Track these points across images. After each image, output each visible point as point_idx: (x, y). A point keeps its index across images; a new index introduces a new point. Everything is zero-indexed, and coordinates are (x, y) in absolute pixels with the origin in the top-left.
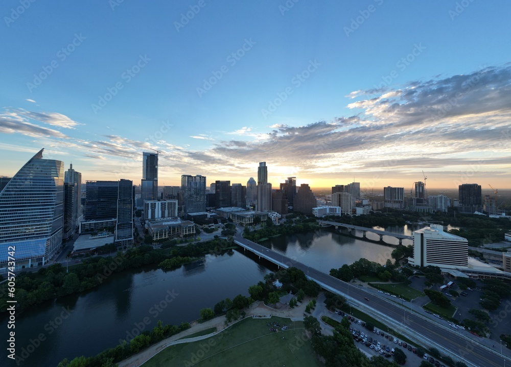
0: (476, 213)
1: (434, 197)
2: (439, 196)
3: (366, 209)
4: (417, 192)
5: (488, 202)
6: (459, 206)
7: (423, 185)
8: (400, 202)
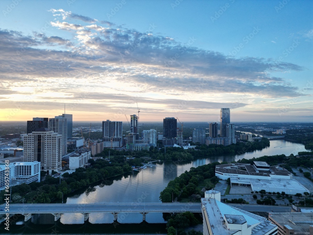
0: (175, 145)
1: (147, 132)
2: (151, 130)
3: (85, 158)
4: (132, 126)
5: (179, 134)
6: (163, 139)
7: (137, 118)
8: (118, 140)
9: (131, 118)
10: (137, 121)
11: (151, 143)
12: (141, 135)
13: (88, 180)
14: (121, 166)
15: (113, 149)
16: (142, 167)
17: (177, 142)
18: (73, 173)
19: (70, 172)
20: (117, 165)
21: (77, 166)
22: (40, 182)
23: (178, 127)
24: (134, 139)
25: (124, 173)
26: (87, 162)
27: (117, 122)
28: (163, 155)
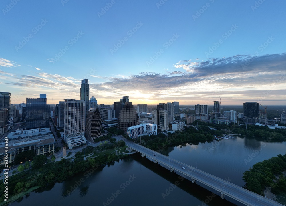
0: (257, 124)
1: (228, 112)
2: (231, 111)
3: (181, 125)
4: (215, 108)
5: (261, 115)
6: (243, 118)
7: (219, 103)
8: (205, 116)
9: (215, 103)
10: (219, 105)
11: (231, 120)
12: (223, 114)
13: (181, 139)
14: (205, 134)
15: (201, 121)
16: (222, 138)
17: (260, 121)
18: (173, 133)
19: (172, 132)
20: (202, 133)
21: (177, 130)
22: (157, 135)
23: (260, 109)
24: (216, 116)
25: (207, 139)
26: (183, 127)
27: (204, 106)
28: (245, 130)
